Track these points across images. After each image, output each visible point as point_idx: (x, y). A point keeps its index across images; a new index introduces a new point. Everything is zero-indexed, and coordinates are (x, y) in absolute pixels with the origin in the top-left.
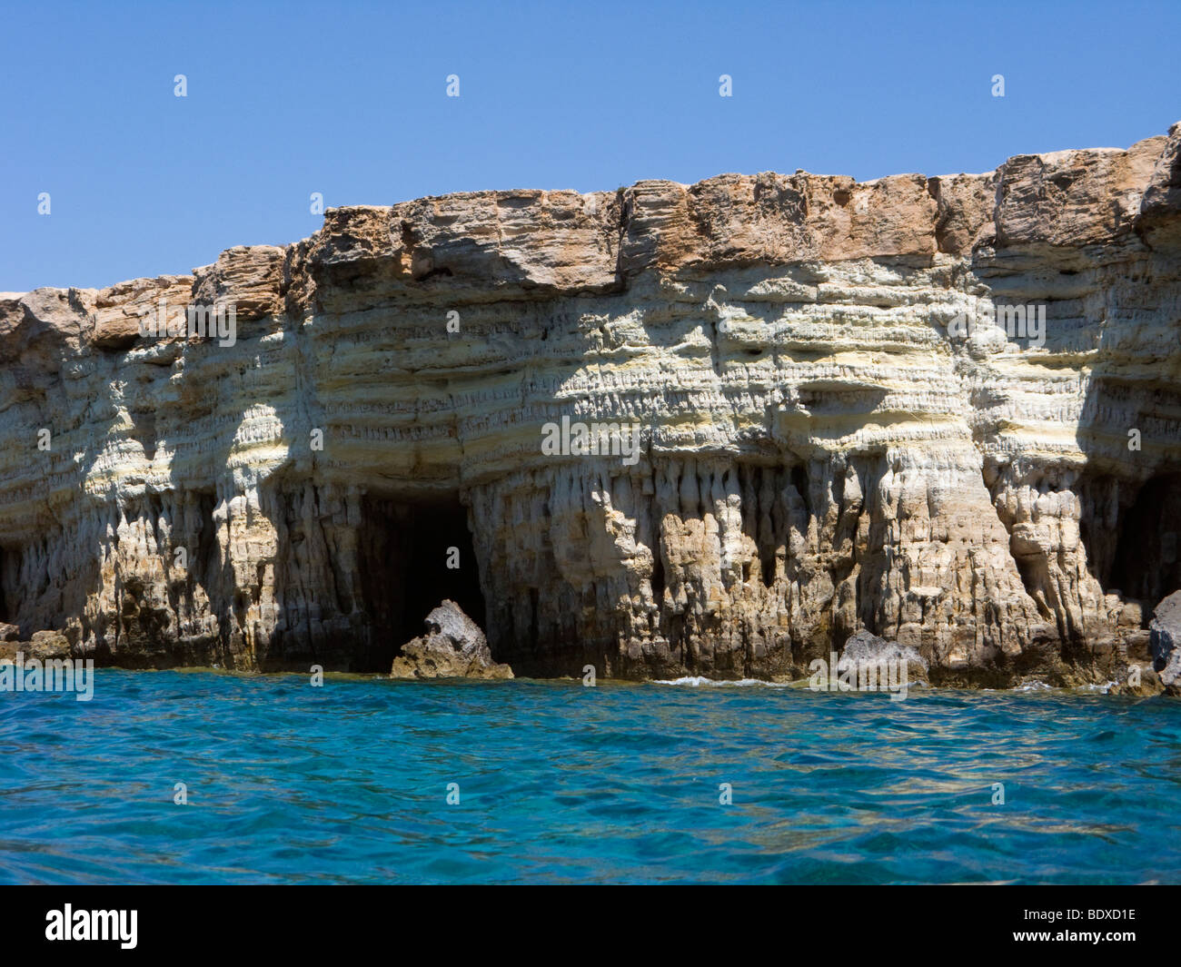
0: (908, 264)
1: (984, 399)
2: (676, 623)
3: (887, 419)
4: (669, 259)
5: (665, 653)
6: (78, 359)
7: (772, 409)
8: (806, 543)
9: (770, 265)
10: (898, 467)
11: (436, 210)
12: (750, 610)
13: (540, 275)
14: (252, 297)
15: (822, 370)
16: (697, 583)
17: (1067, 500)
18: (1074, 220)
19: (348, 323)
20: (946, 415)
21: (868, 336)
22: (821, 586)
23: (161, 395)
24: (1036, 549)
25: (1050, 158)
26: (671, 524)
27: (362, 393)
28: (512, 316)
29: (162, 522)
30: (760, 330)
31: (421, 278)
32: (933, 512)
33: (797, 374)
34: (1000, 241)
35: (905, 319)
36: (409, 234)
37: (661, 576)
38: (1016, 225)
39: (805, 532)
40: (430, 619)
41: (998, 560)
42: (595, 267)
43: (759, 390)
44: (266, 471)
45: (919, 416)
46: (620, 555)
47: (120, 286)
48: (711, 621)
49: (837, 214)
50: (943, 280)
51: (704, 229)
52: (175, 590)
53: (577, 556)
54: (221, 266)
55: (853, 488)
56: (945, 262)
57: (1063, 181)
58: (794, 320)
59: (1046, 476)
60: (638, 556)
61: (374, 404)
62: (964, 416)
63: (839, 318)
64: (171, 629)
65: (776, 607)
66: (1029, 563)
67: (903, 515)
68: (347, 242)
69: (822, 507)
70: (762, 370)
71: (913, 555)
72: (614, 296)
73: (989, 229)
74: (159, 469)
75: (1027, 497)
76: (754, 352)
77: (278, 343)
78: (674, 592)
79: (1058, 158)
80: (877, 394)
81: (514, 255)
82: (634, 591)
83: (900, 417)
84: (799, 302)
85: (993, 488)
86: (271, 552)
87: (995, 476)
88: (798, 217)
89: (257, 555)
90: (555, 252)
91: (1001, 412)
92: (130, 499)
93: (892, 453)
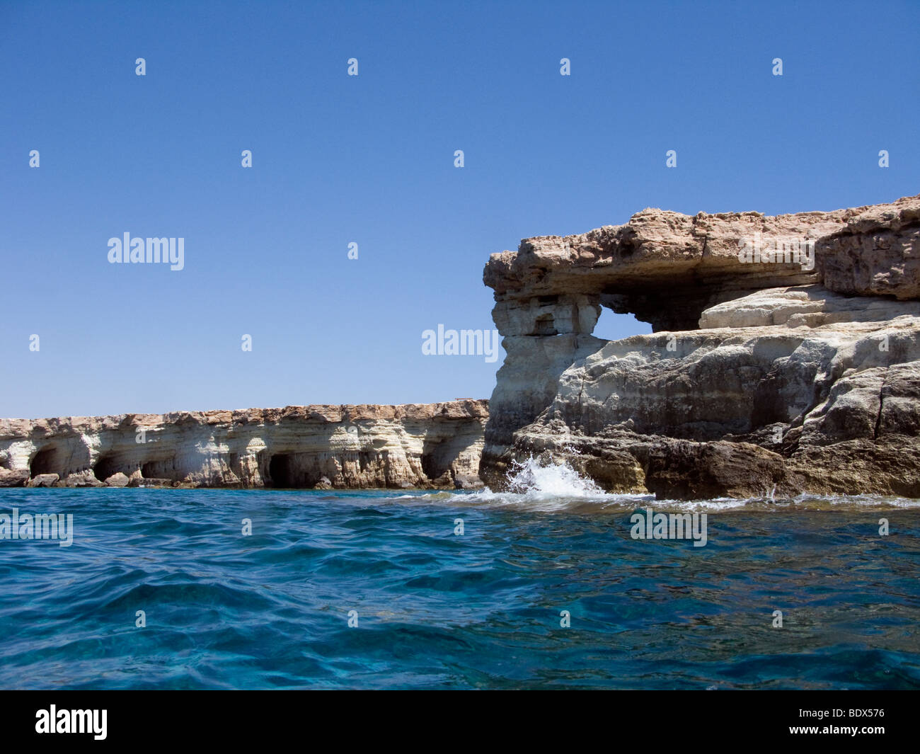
0: (390, 420)
1: (404, 443)
2: (347, 480)
3: (387, 446)
4: (352, 418)
5: (345, 485)
6: (201, 426)
7: (367, 444)
8: (371, 466)
9: (370, 420)
10: (391, 454)
11: (312, 408)
12: (361, 477)
13: (329, 419)
14: (256, 418)
15: (376, 437)
16: (352, 473)
17: (418, 459)
18: (420, 415)
19: (287, 425)
20: (398, 445)
21: (385, 431)
22: (373, 474)
23: (223, 434)
24: (416, 467)
25: (415, 405)
26: (347, 463)
27: (284, 438)
28: (319, 426)
29: (222, 459)
30: (367, 430)
31: (307, 419)
32: (399, 461)
33: (372, 438)
34: (407, 417)
35: (389, 429)
36: (307, 411)
37: (344, 471)
38: (410, 415)
39: (370, 464)
40: (322, 479)
41: (409, 469)
42: (338, 418)
43: (365, 440)
44: (258, 451)
45: (394, 445)
46: (337, 467)
47: (211, 411)
48: (354, 479)
49: (379, 411)
50: (396, 423)
51: (359, 413)
52: (224, 473)
53: (324, 467)
54: (249, 411)
55: (381, 456)
56: (396, 420)
57: (418, 409)
58: (372, 429)
59: (416, 456)
60: (340, 467)
61: (284, 439)
62: (400, 445)
63: (379, 429)
64: (223, 480)
65: (364, 477)
66: (414, 469)
67: (394, 462)
68: (296, 412)
69: (373, 459)
70: (366, 437)
71: (397, 468)
72: (340, 423)
73: (404, 415)
74: (224, 449)
75: (413, 459)
76: (365, 434)
77: (262, 427)
78: (347, 474)
79: (417, 405)
80: (386, 441)
81: (324, 416)
82: (339, 474)
83: (390, 445)
84: (373, 426)
85: (407, 457)
86: (257, 466)
87: (407, 455)
88: (374, 412)
89: (254, 467)
90: (332, 416)
91: (407, 445)
92: (214, 454)
93: (390, 451)
